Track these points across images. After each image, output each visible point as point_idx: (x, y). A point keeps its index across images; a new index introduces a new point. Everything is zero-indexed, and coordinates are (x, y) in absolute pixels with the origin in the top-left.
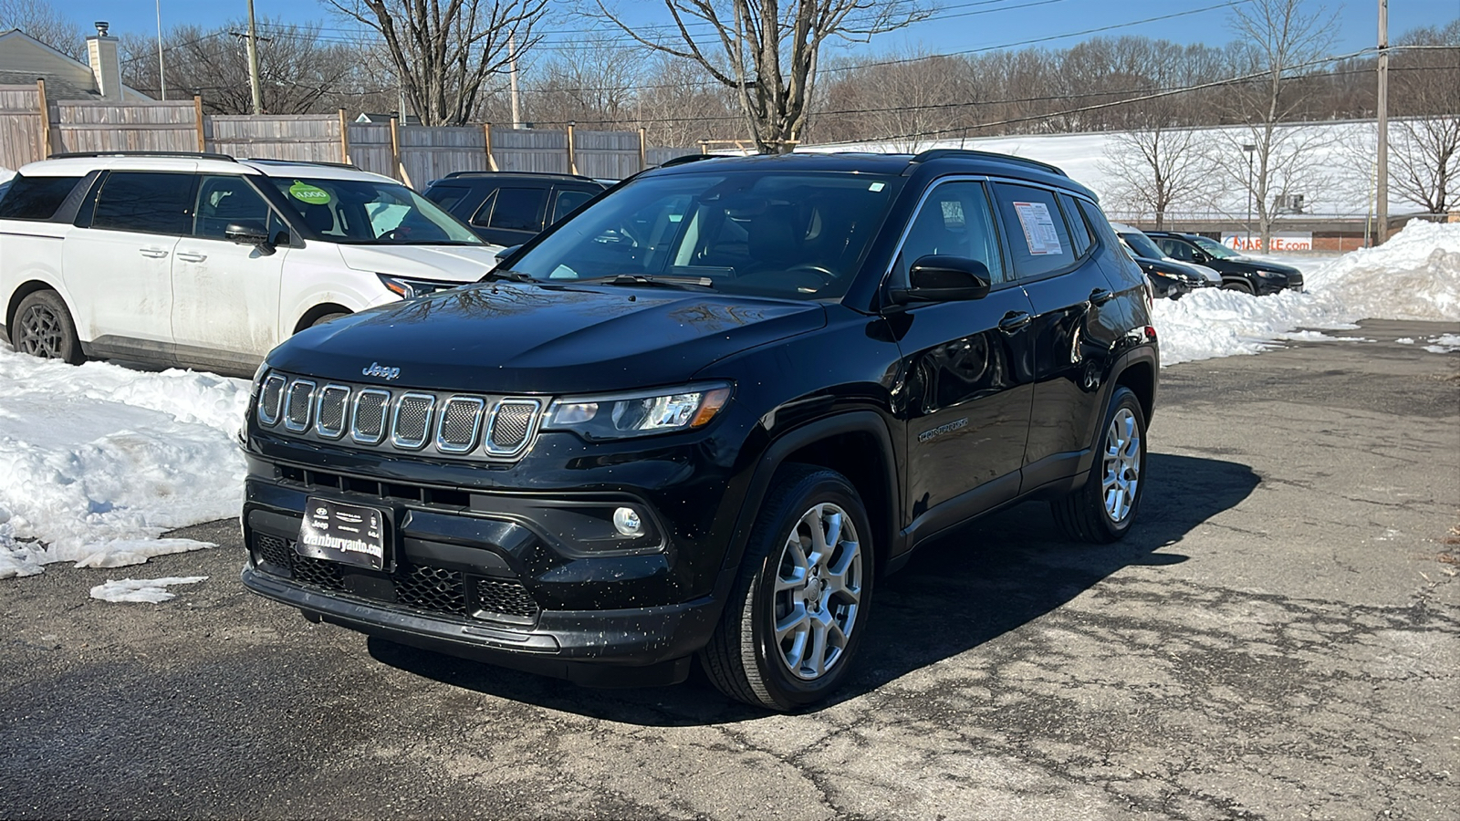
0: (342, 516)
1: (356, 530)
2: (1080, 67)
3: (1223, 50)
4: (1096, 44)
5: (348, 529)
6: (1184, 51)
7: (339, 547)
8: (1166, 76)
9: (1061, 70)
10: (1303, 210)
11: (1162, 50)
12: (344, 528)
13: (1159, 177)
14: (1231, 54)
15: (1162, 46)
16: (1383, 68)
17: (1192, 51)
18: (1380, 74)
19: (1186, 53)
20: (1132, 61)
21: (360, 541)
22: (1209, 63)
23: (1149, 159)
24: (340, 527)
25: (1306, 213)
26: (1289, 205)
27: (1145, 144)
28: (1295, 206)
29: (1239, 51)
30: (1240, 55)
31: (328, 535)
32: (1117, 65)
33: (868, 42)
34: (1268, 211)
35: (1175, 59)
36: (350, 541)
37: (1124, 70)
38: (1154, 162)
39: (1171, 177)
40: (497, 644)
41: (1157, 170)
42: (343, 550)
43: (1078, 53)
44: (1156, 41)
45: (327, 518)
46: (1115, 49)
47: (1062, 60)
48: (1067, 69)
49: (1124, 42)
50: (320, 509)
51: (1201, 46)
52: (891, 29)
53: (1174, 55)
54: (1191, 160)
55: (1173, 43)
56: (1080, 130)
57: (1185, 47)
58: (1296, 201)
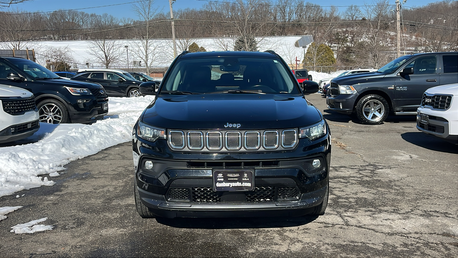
0: (229, 175)
1: (236, 179)
2: (56, 19)
3: (102, 16)
4: (60, 11)
5: (233, 179)
6: (89, 15)
7: (229, 186)
8: (85, 23)
9: (50, 19)
10: (141, 65)
11: (82, 15)
12: (231, 179)
13: (106, 55)
14: (104, 17)
15: (83, 13)
16: (173, 25)
17: (92, 15)
18: (172, 26)
19: (90, 16)
20: (73, 17)
21: (238, 182)
22: (98, 20)
23: (102, 50)
24: (229, 179)
25: (142, 66)
26: (137, 64)
27: (100, 45)
28: (139, 64)
29: (106, 16)
30: (107, 18)
31: (224, 183)
32: (68, 18)
33: (9, 7)
34: (149, 66)
35: (87, 18)
36: (234, 183)
37: (71, 21)
38: (104, 51)
39: (109, 56)
40: (290, 207)
41: (105, 53)
42: (231, 186)
43: (55, 14)
44: (80, 12)
45: (223, 177)
46: (67, 14)
47: (49, 16)
48: (51, 19)
49: (70, 11)
50: (220, 174)
51: (95, 14)
52: (16, 3)
53: (86, 16)
54: (114, 50)
55: (86, 13)
56: (58, 40)
57: (90, 14)
58: (139, 63)
